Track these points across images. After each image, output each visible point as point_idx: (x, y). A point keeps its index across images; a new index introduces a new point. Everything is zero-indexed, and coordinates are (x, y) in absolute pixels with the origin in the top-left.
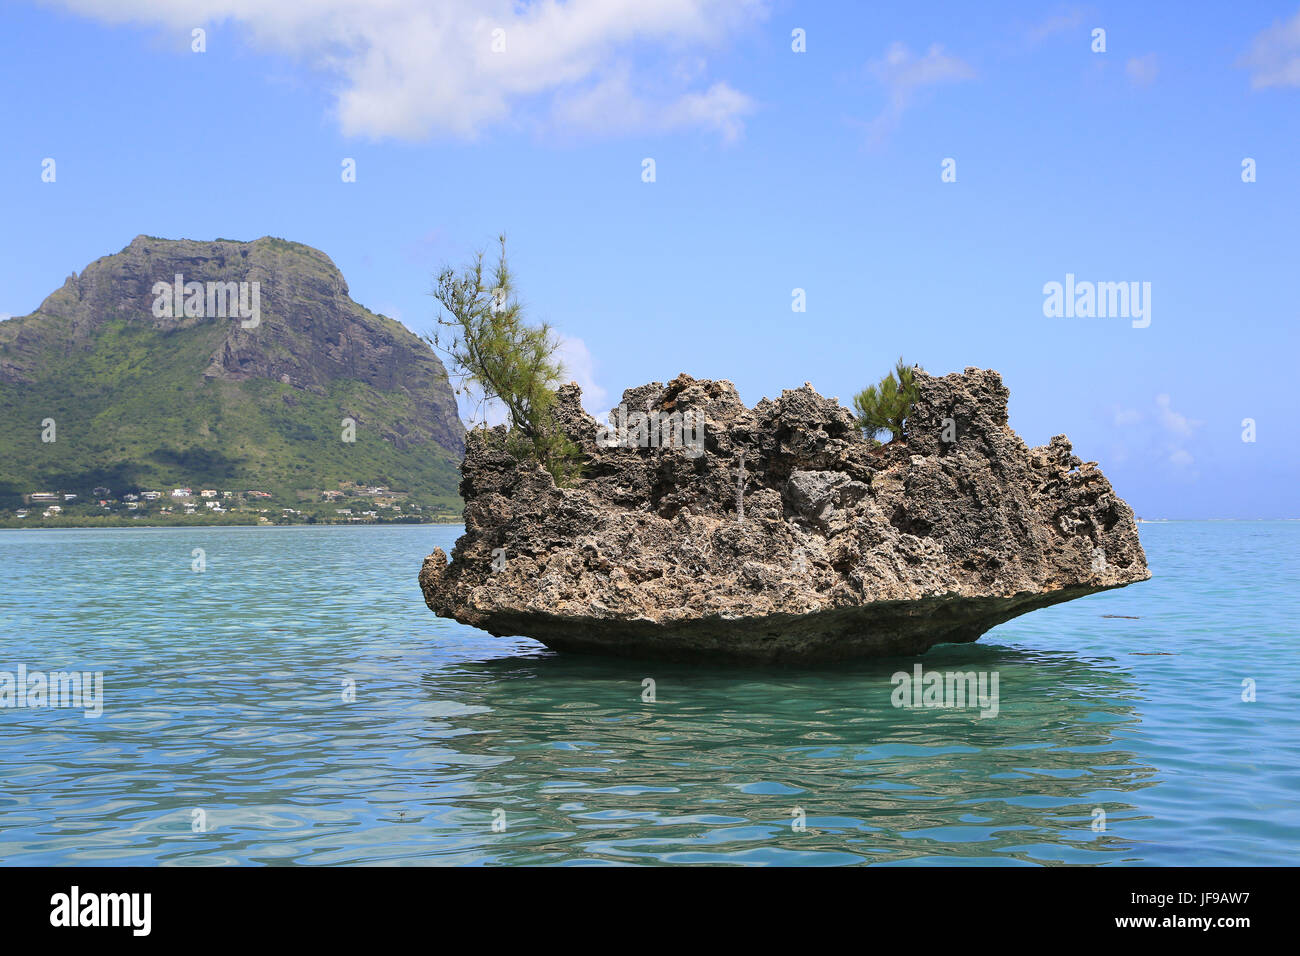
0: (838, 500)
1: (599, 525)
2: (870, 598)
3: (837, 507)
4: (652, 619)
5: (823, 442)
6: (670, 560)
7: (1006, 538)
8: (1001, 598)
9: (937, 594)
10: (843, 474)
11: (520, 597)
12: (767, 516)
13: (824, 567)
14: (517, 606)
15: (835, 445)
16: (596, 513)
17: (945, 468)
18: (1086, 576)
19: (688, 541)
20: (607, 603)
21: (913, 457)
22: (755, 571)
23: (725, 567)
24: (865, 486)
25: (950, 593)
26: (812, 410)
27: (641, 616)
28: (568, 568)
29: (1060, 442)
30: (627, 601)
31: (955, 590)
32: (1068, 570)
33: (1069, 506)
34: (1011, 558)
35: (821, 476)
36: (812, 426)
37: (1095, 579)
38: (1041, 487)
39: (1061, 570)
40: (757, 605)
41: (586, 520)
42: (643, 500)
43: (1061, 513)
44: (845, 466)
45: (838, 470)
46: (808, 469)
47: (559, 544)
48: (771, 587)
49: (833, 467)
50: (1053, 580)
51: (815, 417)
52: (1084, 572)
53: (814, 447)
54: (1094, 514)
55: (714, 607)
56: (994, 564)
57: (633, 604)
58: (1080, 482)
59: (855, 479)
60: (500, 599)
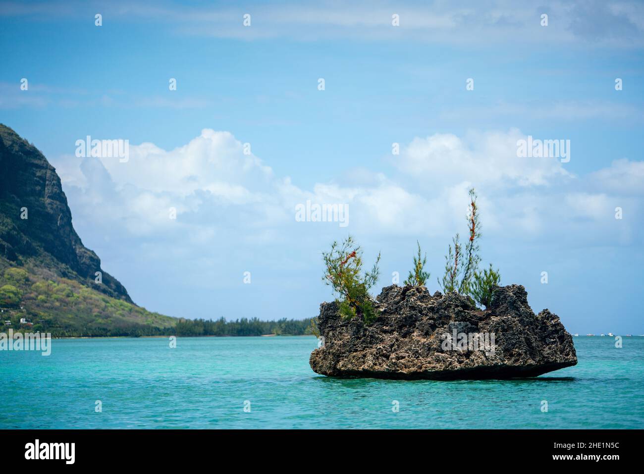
1: (382, 341)
2: (476, 365)
4: (404, 372)
5: (461, 311)
6: (408, 353)
7: (524, 346)
8: (522, 366)
9: (499, 364)
10: (468, 323)
11: (356, 365)
13: (461, 356)
14: (355, 368)
15: (465, 312)
16: (381, 337)
17: (503, 321)
18: (553, 359)
19: (414, 346)
20: (389, 367)
21: (492, 317)
22: (438, 356)
23: (427, 355)
24: (475, 327)
25: (504, 364)
26: (457, 300)
27: (400, 371)
28: (375, 355)
29: (546, 311)
30: (396, 366)
31: (505, 363)
32: (547, 357)
33: (549, 334)
34: (525, 353)
35: (460, 324)
36: (457, 306)
37: (556, 360)
38: (539, 328)
39: (544, 357)
40: (440, 367)
41: (377, 338)
42: (394, 331)
43: (546, 337)
44: (469, 320)
45: (466, 321)
46: (455, 321)
47: (368, 347)
48: (444, 361)
49: (464, 321)
50: (541, 361)
51: (458, 303)
52: (552, 358)
53: (457, 314)
54: (558, 337)
55: (426, 367)
56: (520, 355)
57: (398, 367)
58: (553, 326)
59: (472, 324)
60: (350, 366)
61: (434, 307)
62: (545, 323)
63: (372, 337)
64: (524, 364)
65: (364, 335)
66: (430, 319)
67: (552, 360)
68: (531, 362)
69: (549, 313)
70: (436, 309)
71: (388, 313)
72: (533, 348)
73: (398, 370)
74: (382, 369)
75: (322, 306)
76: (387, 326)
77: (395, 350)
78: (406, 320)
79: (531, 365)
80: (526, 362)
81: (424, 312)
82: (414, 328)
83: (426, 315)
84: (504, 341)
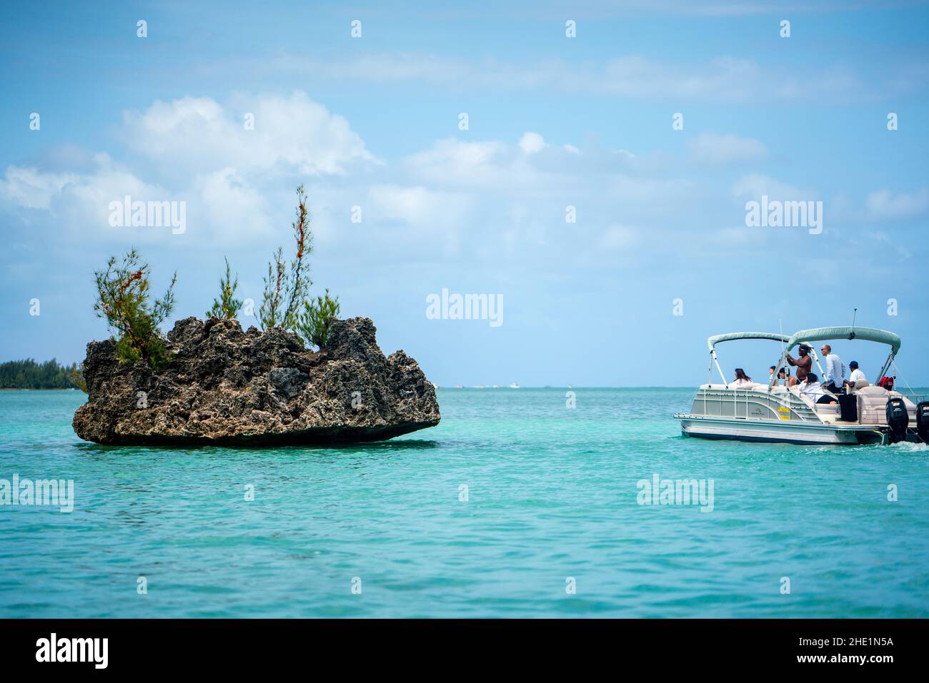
0: (294, 382)
1: (178, 394)
2: (309, 426)
3: (293, 385)
4: (210, 437)
5: (288, 354)
6: (214, 411)
7: (372, 400)
8: (369, 427)
9: (339, 425)
10: (296, 369)
11: (142, 428)
12: (261, 390)
13: (287, 414)
14: (141, 432)
15: (293, 355)
16: (176, 388)
17: (344, 367)
19: (222, 401)
20: (189, 430)
21: (329, 361)
22: (257, 415)
23: (241, 414)
24: (306, 375)
25: (345, 425)
26: (282, 339)
27: (204, 435)
28: (168, 414)
29: (400, 353)
30: (198, 429)
31: (347, 423)
32: (401, 415)
33: (404, 385)
34: (374, 409)
35: (286, 370)
36: (282, 346)
37: (413, 419)
38: (391, 375)
39: (397, 415)
40: (259, 429)
41: (171, 391)
42: (193, 380)
43: (401, 387)
44: (297, 366)
45: (294, 367)
46: (279, 367)
47: (157, 403)
48: (265, 421)
49: (291, 366)
50: (394, 420)
51: (283, 342)
52: (408, 415)
53: (282, 357)
54: (416, 388)
55: (240, 430)
56: (365, 412)
57: (201, 430)
58: (410, 372)
59: (301, 371)
60: (132, 429)
61: (250, 348)
62: (398, 369)
63: (163, 389)
64: (371, 425)
65: (153, 387)
66: (244, 364)
67: (408, 419)
68: (380, 421)
69: (404, 356)
70: (252, 351)
71: (184, 356)
72: (383, 403)
73: (202, 434)
74: (179, 433)
75: (90, 346)
76: (184, 374)
77: (196, 406)
78: (210, 366)
79: (381, 426)
80: (374, 422)
81: (236, 355)
82: (221, 376)
83: (239, 359)
84: (345, 394)
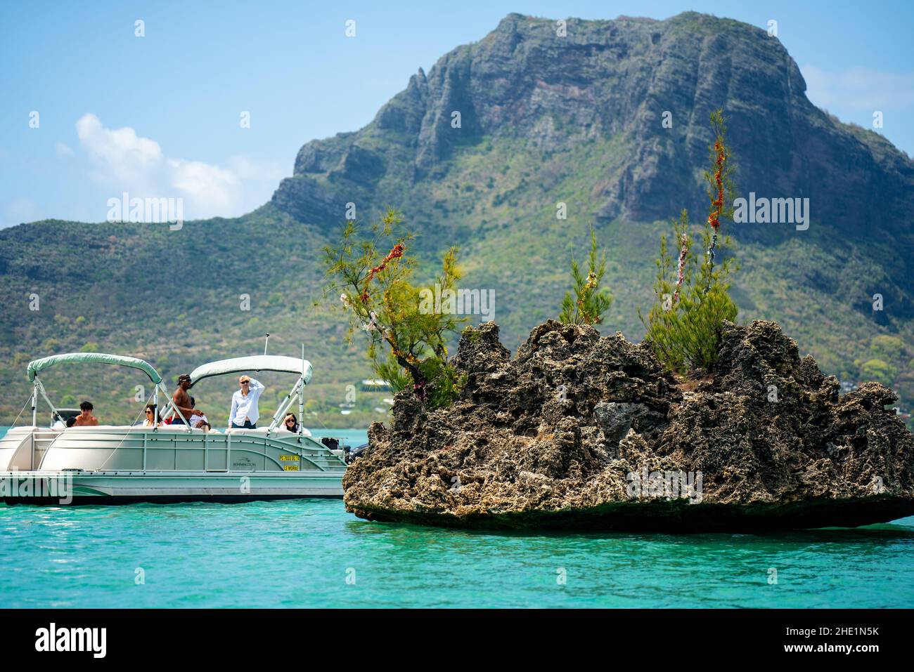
2: (601, 500)
12: (565, 438)
15: (633, 383)
32: (808, 486)
33: (833, 435)
34: (750, 475)
35: (620, 407)
36: (612, 367)
37: (829, 493)
38: (810, 419)
39: (802, 485)
40: (518, 503)
41: (442, 438)
43: (828, 439)
44: (642, 400)
45: (637, 402)
46: (610, 401)
48: (533, 491)
49: (633, 400)
50: (794, 493)
52: (820, 487)
53: (613, 384)
54: (851, 441)
55: (487, 504)
56: (736, 479)
57: (444, 501)
58: (843, 415)
59: (652, 409)
61: (575, 371)
62: (826, 409)
63: (432, 434)
64: (743, 501)
65: (419, 430)
67: (819, 493)
68: (761, 495)
70: (578, 374)
71: (509, 383)
72: (773, 464)
73: (443, 509)
77: (469, 462)
79: (758, 503)
80: (749, 496)
81: (556, 381)
84: (704, 448)
